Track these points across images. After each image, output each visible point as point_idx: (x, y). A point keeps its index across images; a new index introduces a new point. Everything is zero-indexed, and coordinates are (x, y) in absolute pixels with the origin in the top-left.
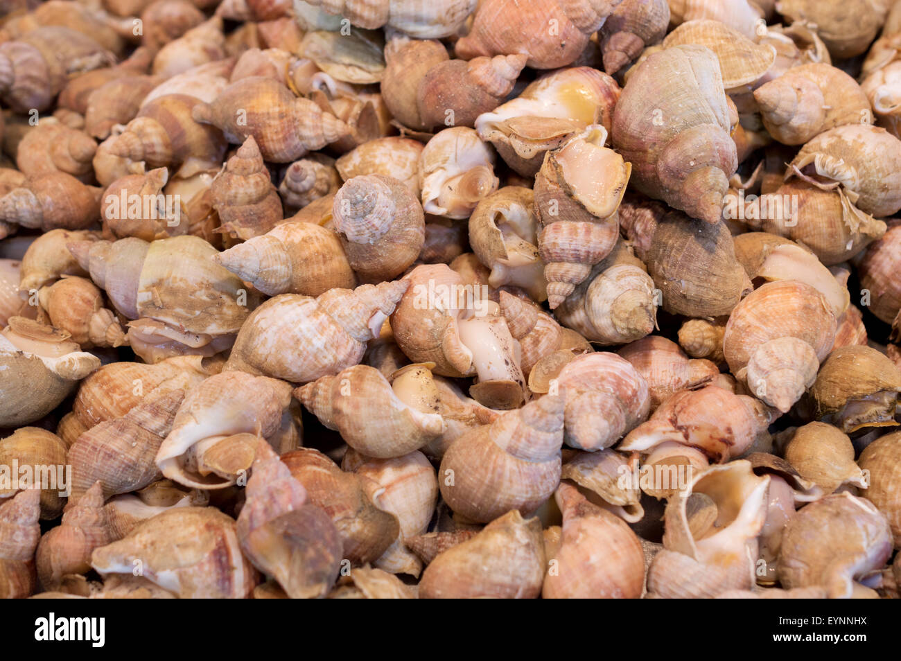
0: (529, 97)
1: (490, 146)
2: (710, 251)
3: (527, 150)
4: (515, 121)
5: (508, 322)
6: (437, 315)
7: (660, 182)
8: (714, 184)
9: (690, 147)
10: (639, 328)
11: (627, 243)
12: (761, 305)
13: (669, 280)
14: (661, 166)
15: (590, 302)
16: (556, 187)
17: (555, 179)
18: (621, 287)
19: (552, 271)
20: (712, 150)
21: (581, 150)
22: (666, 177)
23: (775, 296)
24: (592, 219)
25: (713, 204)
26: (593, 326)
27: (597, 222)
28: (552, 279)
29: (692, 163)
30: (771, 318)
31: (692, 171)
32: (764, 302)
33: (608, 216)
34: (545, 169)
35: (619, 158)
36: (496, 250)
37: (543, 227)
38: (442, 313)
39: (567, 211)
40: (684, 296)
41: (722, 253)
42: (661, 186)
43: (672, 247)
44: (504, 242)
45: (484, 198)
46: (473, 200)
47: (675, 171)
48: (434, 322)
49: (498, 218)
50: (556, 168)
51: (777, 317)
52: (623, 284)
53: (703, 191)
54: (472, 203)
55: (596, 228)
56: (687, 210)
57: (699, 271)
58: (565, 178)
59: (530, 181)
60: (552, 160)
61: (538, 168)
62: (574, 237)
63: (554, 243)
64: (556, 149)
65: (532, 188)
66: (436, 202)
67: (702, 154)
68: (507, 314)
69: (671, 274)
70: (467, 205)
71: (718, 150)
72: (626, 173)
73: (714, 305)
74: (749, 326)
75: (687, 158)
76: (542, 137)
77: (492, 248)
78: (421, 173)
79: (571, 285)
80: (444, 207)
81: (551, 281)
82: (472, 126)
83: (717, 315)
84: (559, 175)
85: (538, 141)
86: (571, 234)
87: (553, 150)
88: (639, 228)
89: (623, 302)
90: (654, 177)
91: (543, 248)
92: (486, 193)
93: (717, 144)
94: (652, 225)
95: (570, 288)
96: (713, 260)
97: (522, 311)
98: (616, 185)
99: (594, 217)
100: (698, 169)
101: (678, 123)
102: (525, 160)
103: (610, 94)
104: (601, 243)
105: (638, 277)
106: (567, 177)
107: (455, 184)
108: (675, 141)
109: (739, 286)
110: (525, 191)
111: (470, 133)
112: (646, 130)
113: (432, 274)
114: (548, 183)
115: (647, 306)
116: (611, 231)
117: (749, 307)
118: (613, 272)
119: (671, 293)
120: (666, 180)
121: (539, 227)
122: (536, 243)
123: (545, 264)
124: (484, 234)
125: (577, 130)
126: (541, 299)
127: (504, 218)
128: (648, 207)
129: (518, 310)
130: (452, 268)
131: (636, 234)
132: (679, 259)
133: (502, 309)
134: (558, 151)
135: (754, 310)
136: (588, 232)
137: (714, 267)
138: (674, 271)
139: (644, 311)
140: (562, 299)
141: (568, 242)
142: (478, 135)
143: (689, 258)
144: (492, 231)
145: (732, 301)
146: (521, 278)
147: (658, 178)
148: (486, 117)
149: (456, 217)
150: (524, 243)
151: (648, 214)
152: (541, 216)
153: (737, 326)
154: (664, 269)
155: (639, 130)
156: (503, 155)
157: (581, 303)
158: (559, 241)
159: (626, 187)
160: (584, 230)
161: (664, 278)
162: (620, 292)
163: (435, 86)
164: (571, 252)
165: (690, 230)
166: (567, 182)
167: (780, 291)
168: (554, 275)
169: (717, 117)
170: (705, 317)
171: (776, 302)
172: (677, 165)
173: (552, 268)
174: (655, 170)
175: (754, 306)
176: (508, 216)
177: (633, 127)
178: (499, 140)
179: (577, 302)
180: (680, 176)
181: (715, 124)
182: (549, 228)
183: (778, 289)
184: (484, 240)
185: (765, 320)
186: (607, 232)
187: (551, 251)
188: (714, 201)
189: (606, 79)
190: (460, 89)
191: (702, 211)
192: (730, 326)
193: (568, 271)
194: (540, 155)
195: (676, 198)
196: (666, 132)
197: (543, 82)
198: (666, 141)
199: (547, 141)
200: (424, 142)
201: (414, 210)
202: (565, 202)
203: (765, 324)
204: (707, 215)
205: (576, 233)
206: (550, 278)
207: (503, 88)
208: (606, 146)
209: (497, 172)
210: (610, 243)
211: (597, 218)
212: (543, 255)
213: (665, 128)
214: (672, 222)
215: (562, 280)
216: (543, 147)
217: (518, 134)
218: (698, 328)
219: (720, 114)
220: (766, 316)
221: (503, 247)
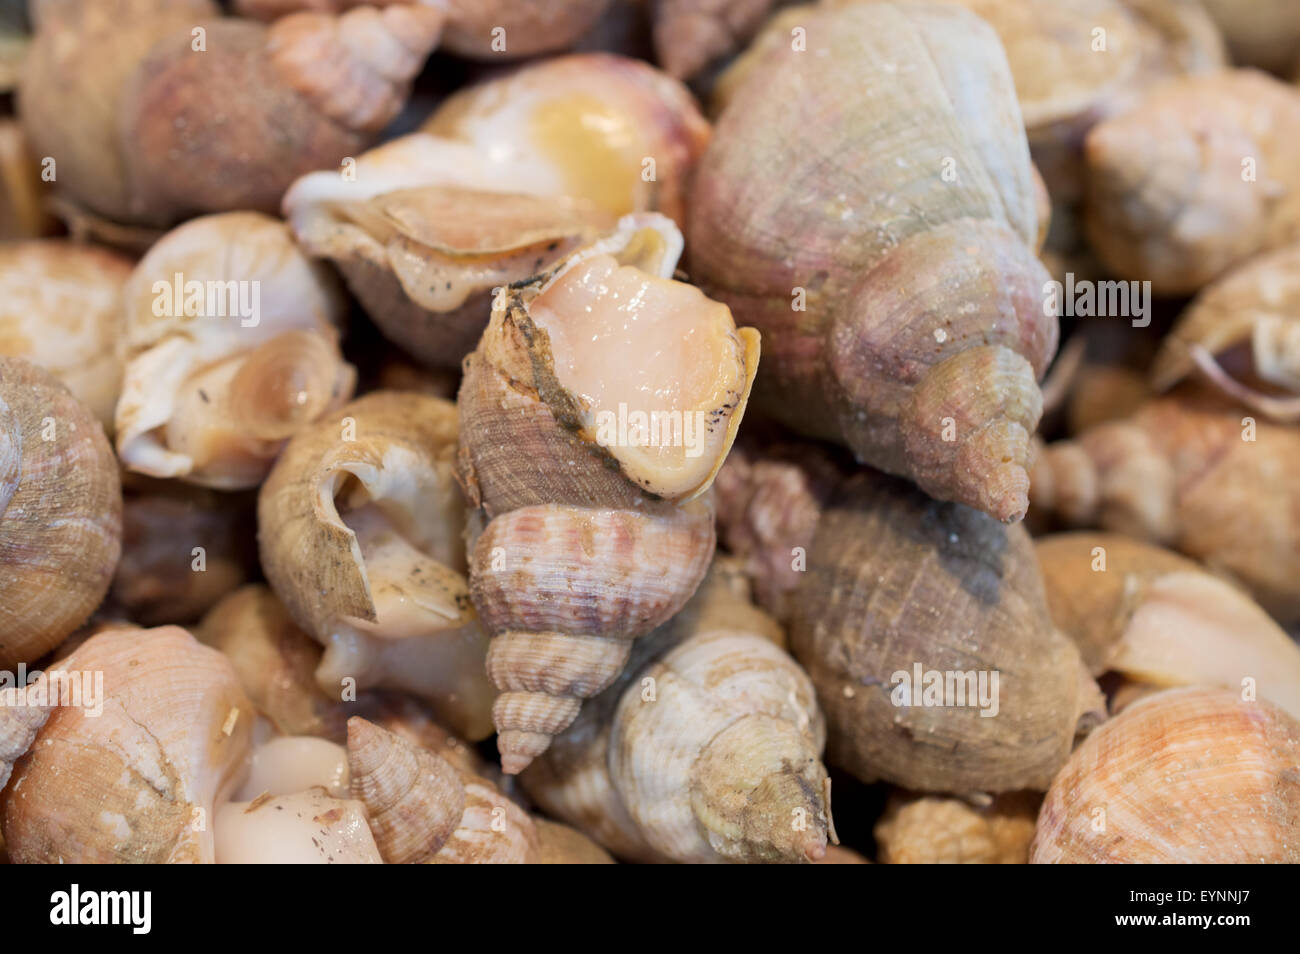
0: (448, 134)
1: (331, 272)
2: (986, 598)
3: (440, 283)
4: (404, 198)
5: (373, 814)
6: (144, 800)
7: (840, 391)
8: (1007, 401)
9: (932, 285)
10: (782, 844)
11: (731, 566)
12: (1151, 774)
13: (859, 683)
14: (844, 341)
15: (625, 750)
16: (527, 400)
17: (526, 376)
18: (720, 708)
19: (511, 659)
20: (997, 297)
21: (604, 290)
22: (860, 375)
23: (1192, 743)
24: (639, 501)
25: (1005, 460)
26: (632, 821)
27: (654, 512)
28: (513, 682)
29: (941, 336)
30: (1188, 816)
31: (939, 359)
32: (1163, 761)
33: (689, 493)
34: (496, 342)
35: (720, 315)
36: (340, 590)
37: (485, 520)
38: (161, 793)
39: (561, 475)
40: (906, 733)
41: (1018, 605)
42: (845, 402)
43: (872, 586)
44: (362, 569)
45: (307, 429)
46: (273, 432)
47: (888, 356)
48: (135, 825)
49: (348, 491)
50: (531, 340)
51: (1205, 812)
52: (724, 697)
53: (976, 421)
54: (269, 444)
55: (650, 529)
56: (921, 475)
57: (953, 659)
58: (558, 373)
59: (449, 382)
60: (516, 315)
61: (472, 339)
62: (584, 557)
63: (520, 574)
64: (530, 283)
65: (452, 395)
66: (159, 436)
67: (970, 308)
68: (371, 793)
69: (869, 666)
70: (256, 449)
71: (1014, 300)
72: (744, 362)
73: (994, 761)
74: (1119, 840)
75: (925, 320)
76: (485, 247)
77: (326, 584)
78: (121, 349)
79: (570, 702)
80: (184, 451)
81: (508, 689)
82: (273, 209)
83: (999, 788)
84: (539, 363)
85: (472, 259)
86: (573, 545)
87: (520, 285)
88: (765, 520)
89: (729, 757)
90: (817, 377)
91: (486, 588)
92: (314, 411)
93: (1010, 279)
94: (805, 513)
95: (565, 711)
96: (992, 626)
97: (414, 783)
98: (717, 399)
99: (645, 494)
100: (957, 352)
101: (893, 213)
102: (432, 317)
103: (679, 134)
104: (665, 572)
105: (770, 676)
106: (565, 368)
107: (218, 382)
108: (887, 269)
109: (1067, 702)
110: (432, 408)
111: (270, 233)
112: (796, 234)
113: (134, 663)
114: (504, 385)
115: (801, 771)
116: (695, 538)
117: (1114, 777)
118: (697, 656)
119: (866, 723)
120: (858, 384)
121: (473, 520)
122: (462, 568)
123: (492, 634)
124: (302, 540)
125: (589, 232)
126: (478, 734)
127: (367, 492)
128: (789, 459)
129: (404, 779)
130: (204, 640)
131: (757, 540)
132: (895, 620)
133: (355, 774)
134: (535, 288)
135: (1130, 788)
136: (626, 540)
137: (995, 647)
138: (877, 657)
139: (796, 788)
140: (539, 744)
141: (563, 571)
142: (293, 238)
143: (922, 621)
144: (326, 533)
145: (1048, 748)
146: (416, 673)
147: (835, 379)
148: (315, 186)
149: (223, 482)
150: (428, 566)
151: (791, 480)
152: (481, 487)
153: (1080, 838)
154: (845, 650)
155: (774, 233)
156: (370, 300)
157: (598, 748)
158: (536, 568)
159: (744, 403)
160: (614, 535)
161: (844, 676)
162: (717, 722)
163: (169, 90)
164: (574, 603)
165: (925, 535)
166: (563, 384)
167: (1203, 727)
168: (518, 670)
169: (1003, 201)
170: (963, 790)
171: (1197, 765)
172: (895, 340)
173: (510, 651)
174: (825, 354)
175: (1129, 777)
176: (377, 484)
177: (759, 225)
178: (357, 254)
179: (585, 746)
180: (904, 373)
181: (998, 222)
182: (505, 526)
183: (1196, 720)
184: (303, 560)
185: (1168, 822)
186: (681, 540)
187: (508, 598)
188: (1009, 451)
189: (668, 91)
190: (242, 102)
191: (972, 482)
192: (1055, 834)
193: (562, 660)
194: (479, 301)
195: (887, 438)
196: (859, 239)
197: (489, 94)
198: (856, 267)
199: (498, 260)
200: (132, 255)
201: (83, 463)
202: (557, 448)
203: (1168, 833)
204: (991, 494)
205: (590, 546)
206: (504, 679)
207: (372, 103)
208: (676, 278)
209: (349, 351)
210: (691, 573)
211: (655, 498)
212: (486, 607)
213: (855, 229)
214: (867, 508)
215: (541, 686)
216: (486, 276)
217: (414, 235)
218: (944, 828)
219: (1010, 194)
220: (1171, 812)
221: (360, 585)
